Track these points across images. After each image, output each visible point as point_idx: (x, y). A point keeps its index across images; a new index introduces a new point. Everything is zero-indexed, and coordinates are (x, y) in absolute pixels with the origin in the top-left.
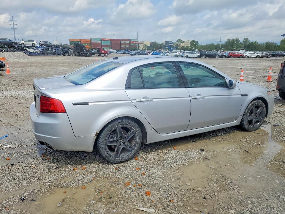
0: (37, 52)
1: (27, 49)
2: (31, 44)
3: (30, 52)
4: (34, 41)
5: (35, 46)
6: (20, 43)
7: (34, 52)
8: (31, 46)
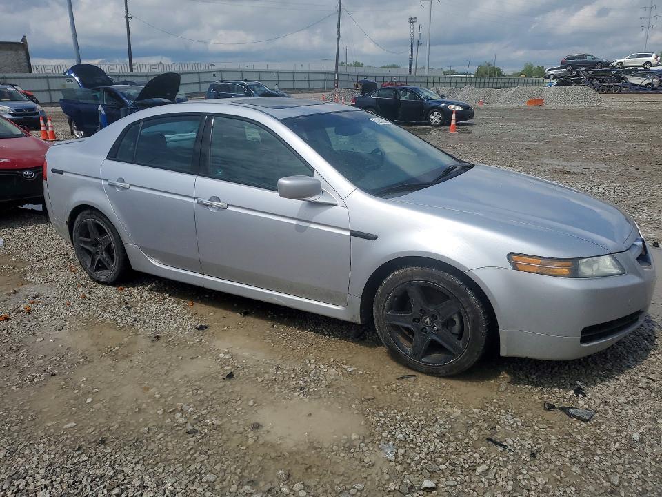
0: (650, 84)
1: (628, 77)
2: (642, 64)
3: (633, 84)
4: (650, 56)
5: (651, 68)
6: (615, 64)
7: (644, 84)
8: (642, 68)
